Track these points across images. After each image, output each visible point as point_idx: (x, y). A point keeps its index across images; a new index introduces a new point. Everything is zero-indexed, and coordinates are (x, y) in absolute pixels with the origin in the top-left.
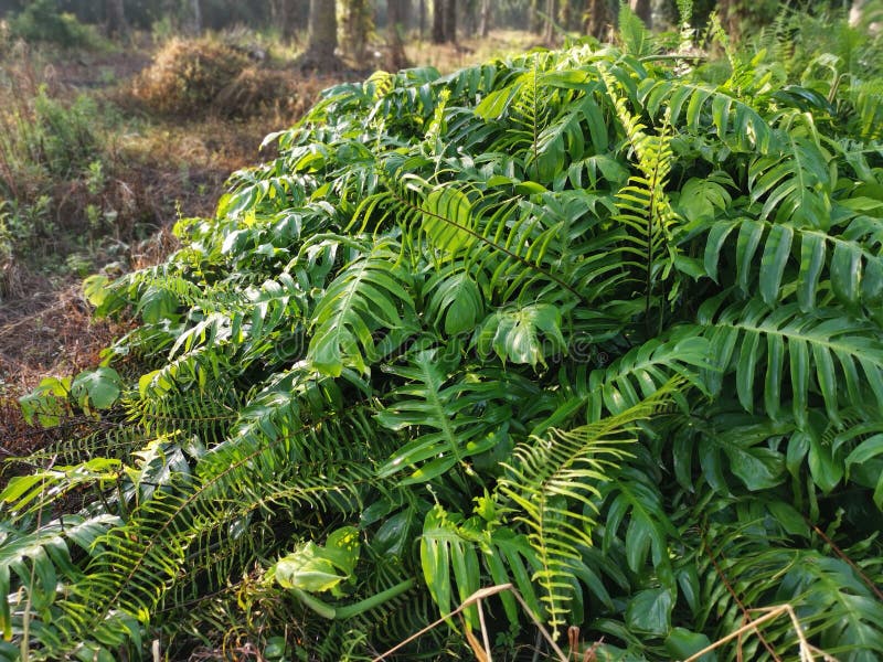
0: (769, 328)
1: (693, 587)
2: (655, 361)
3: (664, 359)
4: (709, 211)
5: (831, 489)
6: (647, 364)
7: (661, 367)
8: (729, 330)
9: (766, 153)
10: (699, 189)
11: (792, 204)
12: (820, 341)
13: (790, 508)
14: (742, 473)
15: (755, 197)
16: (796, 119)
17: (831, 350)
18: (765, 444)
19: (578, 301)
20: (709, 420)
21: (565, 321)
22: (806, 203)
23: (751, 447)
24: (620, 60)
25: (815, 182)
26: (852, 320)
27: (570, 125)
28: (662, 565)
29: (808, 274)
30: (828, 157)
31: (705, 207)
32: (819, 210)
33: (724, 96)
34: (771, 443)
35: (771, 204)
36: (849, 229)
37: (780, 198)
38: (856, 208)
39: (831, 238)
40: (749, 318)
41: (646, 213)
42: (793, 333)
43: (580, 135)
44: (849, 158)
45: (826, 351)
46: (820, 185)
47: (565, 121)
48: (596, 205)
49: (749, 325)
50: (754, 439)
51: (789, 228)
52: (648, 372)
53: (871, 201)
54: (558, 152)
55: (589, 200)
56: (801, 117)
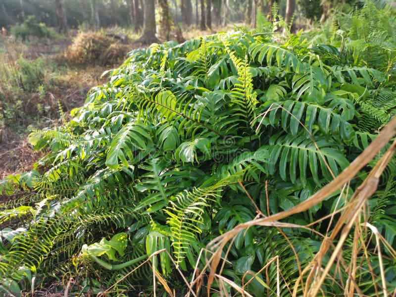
0: (294, 146)
1: (261, 254)
2: (246, 160)
3: (249, 160)
4: (277, 98)
5: (315, 212)
6: (242, 162)
7: (247, 162)
8: (279, 147)
9: (298, 72)
10: (274, 89)
11: (308, 94)
12: (313, 150)
13: (304, 221)
14: (283, 207)
15: (294, 91)
16: (314, 58)
17: (316, 153)
18: (293, 194)
19: (218, 136)
20: (275, 185)
21: (212, 145)
22: (313, 93)
23: (289, 195)
24: (244, 36)
25: (318, 84)
26: (327, 141)
27: (222, 64)
28: (249, 246)
29: (309, 122)
30: (328, 74)
31: (275, 96)
32: (319, 96)
33: (282, 49)
34: (295, 193)
35: (300, 93)
36: (331, 104)
37: (304, 91)
38: (337, 94)
39: (320, 107)
40: (287, 142)
41: (244, 99)
42: (303, 147)
43: (226, 68)
44: (335, 73)
45: (314, 154)
46: (320, 86)
47: (220, 62)
48: (225, 97)
49: (287, 145)
50: (290, 192)
51: (303, 103)
52: (242, 165)
53: (344, 91)
54: (216, 74)
55: (222, 94)
56: (315, 57)
